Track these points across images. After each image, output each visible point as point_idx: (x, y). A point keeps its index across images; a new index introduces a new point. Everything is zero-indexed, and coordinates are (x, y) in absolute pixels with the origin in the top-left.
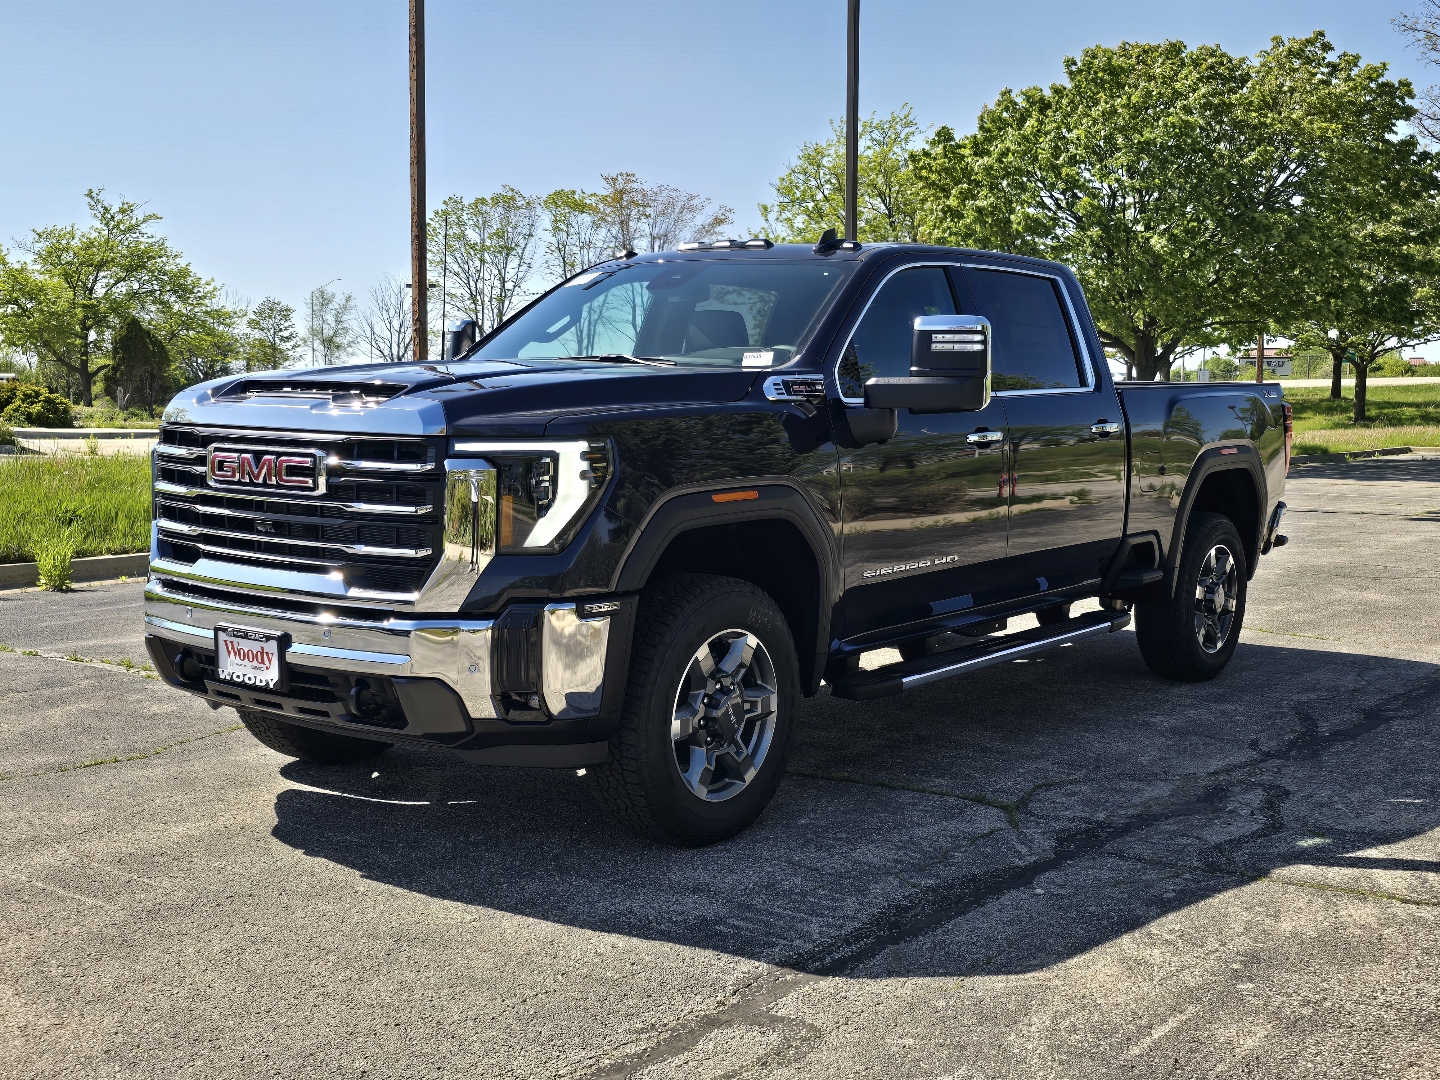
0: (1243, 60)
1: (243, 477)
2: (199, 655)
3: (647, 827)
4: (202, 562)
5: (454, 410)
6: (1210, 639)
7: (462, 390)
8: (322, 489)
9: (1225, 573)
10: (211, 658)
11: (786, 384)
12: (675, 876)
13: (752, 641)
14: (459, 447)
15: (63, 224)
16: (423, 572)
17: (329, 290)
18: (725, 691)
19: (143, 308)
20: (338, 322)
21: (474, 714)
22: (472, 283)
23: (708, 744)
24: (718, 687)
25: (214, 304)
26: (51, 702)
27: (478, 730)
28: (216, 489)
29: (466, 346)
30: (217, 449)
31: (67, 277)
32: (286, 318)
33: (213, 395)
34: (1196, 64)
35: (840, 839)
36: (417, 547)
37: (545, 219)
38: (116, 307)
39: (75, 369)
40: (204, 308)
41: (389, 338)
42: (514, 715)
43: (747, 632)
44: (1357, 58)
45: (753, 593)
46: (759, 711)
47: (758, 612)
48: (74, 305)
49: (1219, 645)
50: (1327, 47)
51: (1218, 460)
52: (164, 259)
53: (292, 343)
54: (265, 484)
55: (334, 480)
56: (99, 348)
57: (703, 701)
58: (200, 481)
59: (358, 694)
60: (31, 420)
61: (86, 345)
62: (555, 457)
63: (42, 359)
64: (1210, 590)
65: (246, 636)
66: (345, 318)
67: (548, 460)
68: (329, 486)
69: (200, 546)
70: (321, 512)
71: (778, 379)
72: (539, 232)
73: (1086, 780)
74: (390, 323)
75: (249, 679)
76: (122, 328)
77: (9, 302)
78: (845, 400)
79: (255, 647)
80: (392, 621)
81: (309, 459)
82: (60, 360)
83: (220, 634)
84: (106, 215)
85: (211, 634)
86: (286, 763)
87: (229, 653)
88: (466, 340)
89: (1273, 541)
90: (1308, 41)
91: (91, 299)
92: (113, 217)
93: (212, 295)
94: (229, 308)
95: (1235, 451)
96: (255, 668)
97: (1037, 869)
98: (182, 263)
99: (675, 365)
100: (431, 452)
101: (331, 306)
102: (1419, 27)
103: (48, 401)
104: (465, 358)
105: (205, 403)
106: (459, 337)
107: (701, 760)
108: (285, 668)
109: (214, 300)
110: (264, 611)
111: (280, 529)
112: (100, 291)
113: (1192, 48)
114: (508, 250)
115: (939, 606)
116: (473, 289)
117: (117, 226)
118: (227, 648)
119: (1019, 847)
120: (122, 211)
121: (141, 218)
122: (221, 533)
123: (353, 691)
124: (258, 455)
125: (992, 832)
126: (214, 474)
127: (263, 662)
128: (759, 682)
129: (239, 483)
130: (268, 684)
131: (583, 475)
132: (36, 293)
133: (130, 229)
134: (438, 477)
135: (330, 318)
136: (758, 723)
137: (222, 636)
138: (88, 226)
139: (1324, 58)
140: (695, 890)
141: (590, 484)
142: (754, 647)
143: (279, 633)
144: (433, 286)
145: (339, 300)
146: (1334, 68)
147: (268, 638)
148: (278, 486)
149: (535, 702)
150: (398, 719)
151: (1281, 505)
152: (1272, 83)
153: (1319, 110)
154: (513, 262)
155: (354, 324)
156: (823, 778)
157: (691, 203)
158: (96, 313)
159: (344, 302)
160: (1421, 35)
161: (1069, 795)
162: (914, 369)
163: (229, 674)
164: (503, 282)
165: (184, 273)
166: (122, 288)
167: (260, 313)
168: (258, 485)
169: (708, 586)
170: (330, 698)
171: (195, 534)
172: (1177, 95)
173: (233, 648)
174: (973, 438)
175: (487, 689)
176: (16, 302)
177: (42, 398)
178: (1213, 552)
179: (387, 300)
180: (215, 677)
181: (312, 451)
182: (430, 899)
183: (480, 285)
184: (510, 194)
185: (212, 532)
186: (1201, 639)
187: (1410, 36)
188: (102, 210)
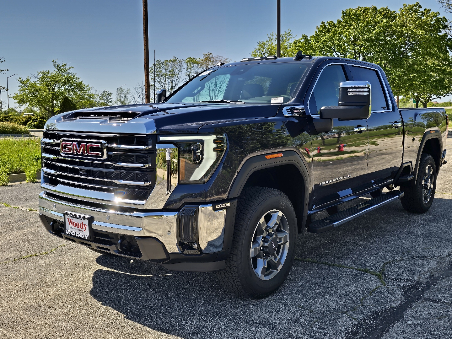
0: (394, 12)
1: (74, 152)
2: (59, 223)
3: (241, 293)
4: (59, 185)
5: (159, 123)
6: (426, 198)
7: (161, 115)
8: (105, 157)
9: (430, 175)
10: (63, 225)
11: (291, 109)
12: (254, 316)
13: (280, 214)
14: (162, 139)
15: (46, 70)
16: (147, 192)
17: (123, 88)
18: (270, 235)
19: (69, 93)
20: (125, 97)
21: (170, 251)
22: (163, 85)
23: (264, 257)
24: (268, 233)
25: (90, 92)
26: (19, 229)
27: (171, 258)
28: (64, 157)
29: (163, 99)
30: (64, 140)
31: (47, 85)
32: (110, 96)
33: (63, 119)
34: (381, 13)
35: (317, 294)
36: (145, 181)
37: (185, 66)
38: (61, 94)
39: (50, 112)
40: (86, 94)
41: (140, 101)
42: (186, 252)
43: (279, 211)
44: (429, 10)
45: (281, 195)
46: (283, 242)
47: (283, 202)
48: (49, 93)
49: (428, 200)
50: (420, 7)
51: (430, 135)
52: (75, 79)
53: (112, 103)
54: (82, 155)
55: (110, 153)
56: (57, 106)
57: (262, 240)
58: (57, 153)
59: (121, 242)
60: (35, 126)
61: (53, 105)
62: (202, 142)
63: (41, 109)
64: (426, 181)
65: (75, 217)
66: (127, 96)
67: (199, 144)
68: (108, 155)
69: (59, 179)
70: (106, 166)
71: (288, 108)
72: (183, 70)
73: (401, 260)
74: (140, 97)
75: (78, 235)
76: (62, 99)
77: (31, 93)
78: (312, 116)
79: (80, 222)
80: (135, 212)
81: (99, 145)
82: (46, 109)
83: (66, 216)
84: (58, 67)
85: (62, 215)
86: (99, 256)
87: (70, 224)
88: (163, 97)
89: (443, 163)
90: (414, 5)
91: (54, 91)
92: (60, 68)
93: (89, 90)
94: (94, 93)
95: (434, 132)
96: (79, 230)
97: (402, 308)
98: (80, 80)
99: (244, 103)
100: (150, 141)
101: (123, 92)
102: (444, 2)
103: (40, 121)
104: (163, 102)
105: (60, 121)
106: (160, 96)
107: (261, 264)
108: (92, 231)
109: (89, 91)
110: (83, 207)
111: (89, 173)
112: (56, 89)
113: (379, 8)
114: (173, 75)
115: (342, 193)
116: (163, 86)
117: (61, 70)
118: (69, 221)
119: (390, 296)
120: (63, 66)
121: (68, 68)
122: (66, 174)
123: (119, 241)
124: (79, 143)
125: (376, 288)
126: (63, 151)
127: (83, 228)
128: (282, 229)
129: (72, 154)
130: (85, 237)
131: (214, 150)
132: (38, 90)
133: (65, 71)
134: (153, 151)
135: (123, 95)
136: (282, 246)
137: (67, 217)
138: (53, 70)
139: (419, 11)
140: (264, 324)
141: (217, 153)
142: (281, 216)
143: (89, 217)
144: (151, 86)
145: (126, 90)
146: (423, 14)
147: (84, 218)
148: (88, 156)
149: (195, 246)
150: (138, 253)
151: (445, 150)
152: (403, 18)
153: (419, 26)
154: (175, 79)
155: (130, 98)
156: (301, 261)
157: (226, 60)
158: (56, 96)
159: (127, 91)
160: (445, 4)
161: (399, 267)
162: (340, 103)
163: (70, 232)
164: (172, 84)
165: (81, 83)
166: (63, 88)
167: (102, 95)
168: (79, 155)
169: (264, 193)
170: (110, 243)
171: (57, 174)
172: (376, 23)
173: (71, 221)
174: (356, 129)
175: (175, 241)
176: (33, 92)
177: (38, 120)
178: (427, 168)
179: (139, 90)
180: (64, 232)
181: (101, 141)
182: (153, 331)
183: (165, 85)
184: (175, 59)
185: (62, 174)
186: (423, 199)
187: (441, 4)
188: (57, 66)
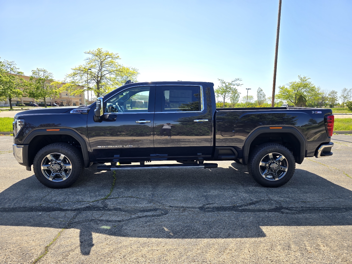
11: (76, 110)
15: (294, 81)
17: (347, 88)
20: (347, 94)
32: (336, 94)
43: (61, 154)
47: (62, 151)
49: (276, 179)
51: (269, 130)
52: (310, 85)
64: (270, 164)
95: (279, 128)
101: (346, 91)
107: (52, 174)
120: (304, 78)
121: (307, 79)
131: (19, 125)
133: (305, 81)
138: (298, 81)
145: (349, 90)
165: (314, 87)
167: (331, 93)
178: (271, 154)
188: (300, 78)
